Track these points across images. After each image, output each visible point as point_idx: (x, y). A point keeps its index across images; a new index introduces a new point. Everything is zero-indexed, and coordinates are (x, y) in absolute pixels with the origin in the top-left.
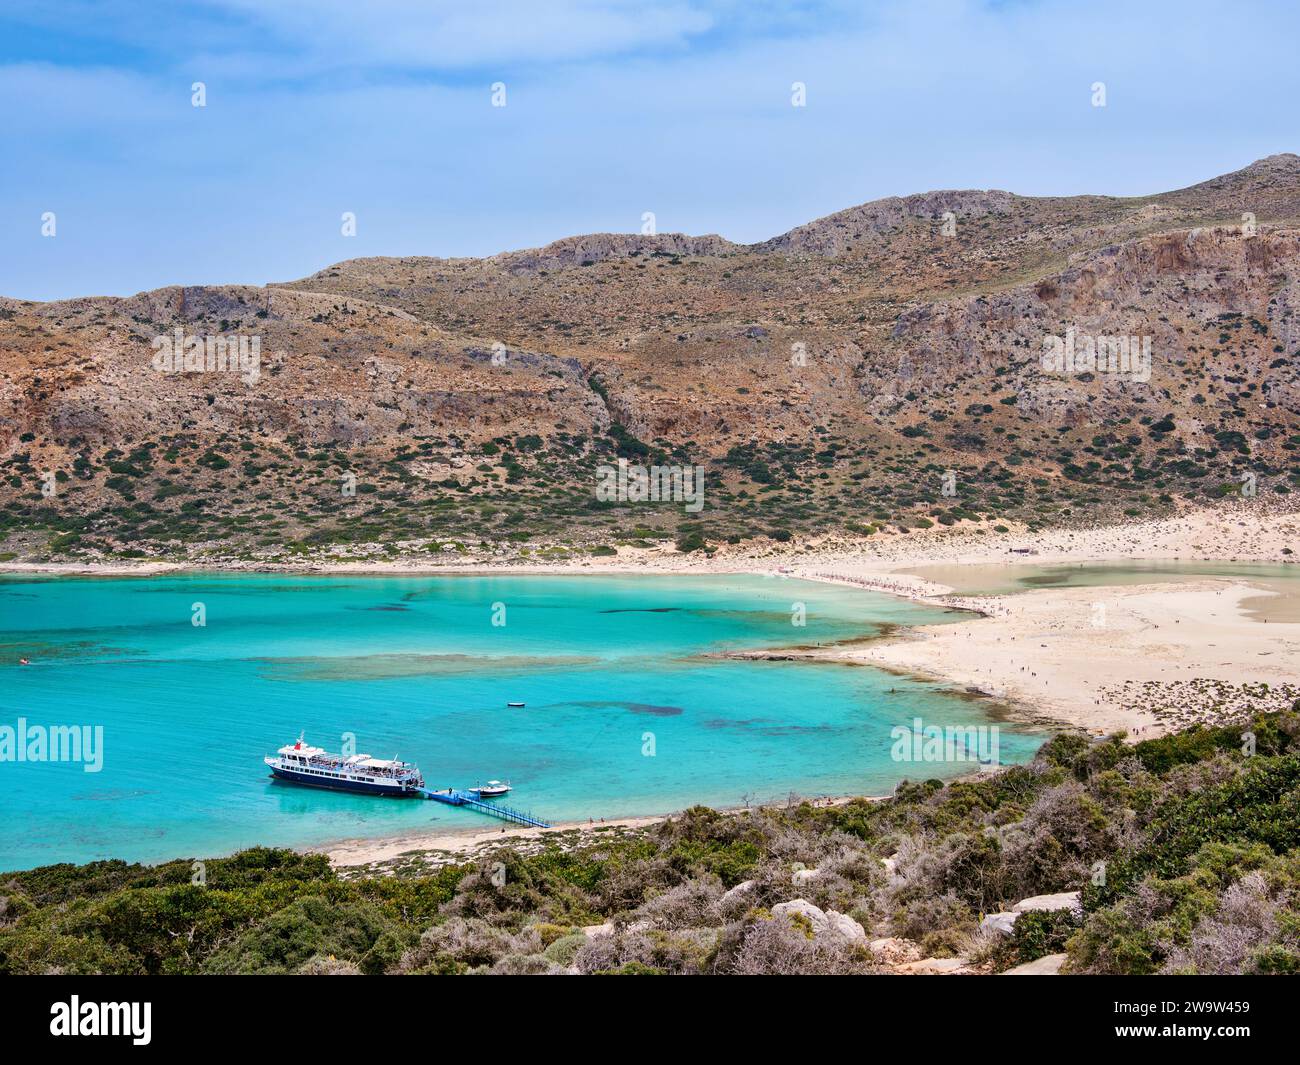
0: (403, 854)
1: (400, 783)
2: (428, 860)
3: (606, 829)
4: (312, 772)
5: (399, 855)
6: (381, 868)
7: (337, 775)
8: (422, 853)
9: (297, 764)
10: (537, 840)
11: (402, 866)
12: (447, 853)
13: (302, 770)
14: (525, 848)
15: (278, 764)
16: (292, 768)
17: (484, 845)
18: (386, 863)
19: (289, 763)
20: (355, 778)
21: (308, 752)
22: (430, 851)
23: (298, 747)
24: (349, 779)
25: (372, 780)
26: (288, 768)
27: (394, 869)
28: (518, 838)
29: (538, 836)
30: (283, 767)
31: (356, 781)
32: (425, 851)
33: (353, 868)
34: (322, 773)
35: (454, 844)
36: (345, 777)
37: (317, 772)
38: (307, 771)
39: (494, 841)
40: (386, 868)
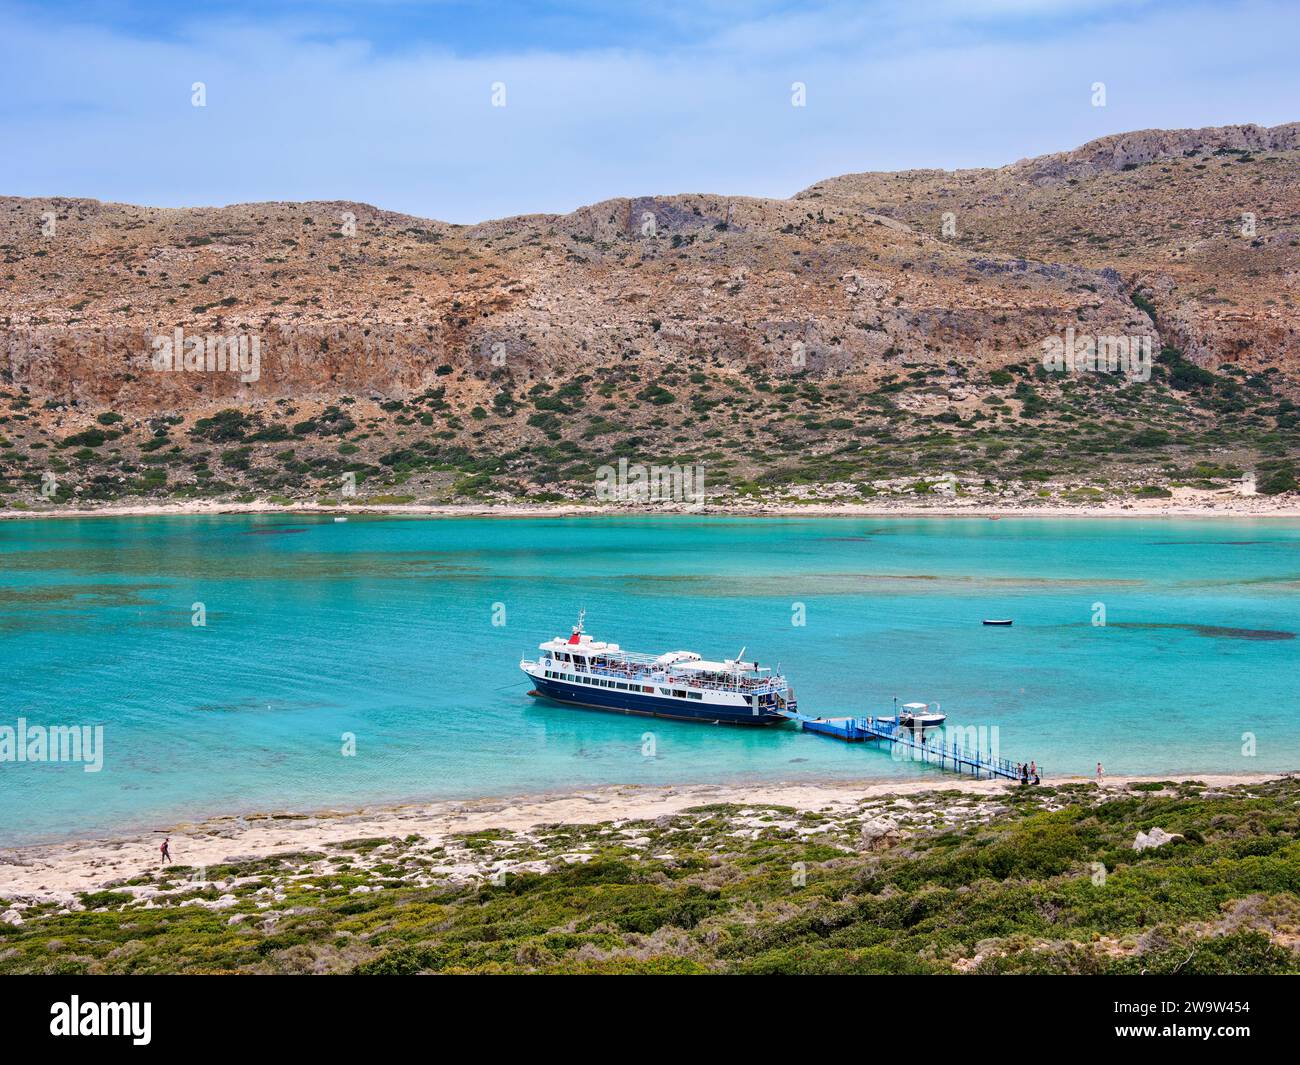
0: (691, 810)
1: (749, 700)
2: (735, 821)
3: (1157, 787)
4: (595, 682)
5: (683, 811)
6: (625, 832)
7: (637, 688)
8: (733, 810)
9: (570, 669)
10: (997, 798)
11: (672, 830)
12: (787, 812)
13: (578, 679)
14: (966, 810)
15: (538, 669)
16: (562, 676)
17: (876, 803)
18: (641, 823)
19: (557, 666)
20: (667, 692)
21: (588, 648)
22: (752, 807)
23: (575, 639)
24: (658, 694)
25: (699, 696)
26: (555, 675)
27: (650, 835)
28: (957, 794)
29: (1001, 792)
30: (547, 673)
31: (671, 697)
32: (743, 806)
33: (567, 828)
34: (611, 684)
35: (810, 800)
36: (651, 690)
37: (603, 683)
38: (587, 680)
39: (902, 797)
40: (634, 832)
